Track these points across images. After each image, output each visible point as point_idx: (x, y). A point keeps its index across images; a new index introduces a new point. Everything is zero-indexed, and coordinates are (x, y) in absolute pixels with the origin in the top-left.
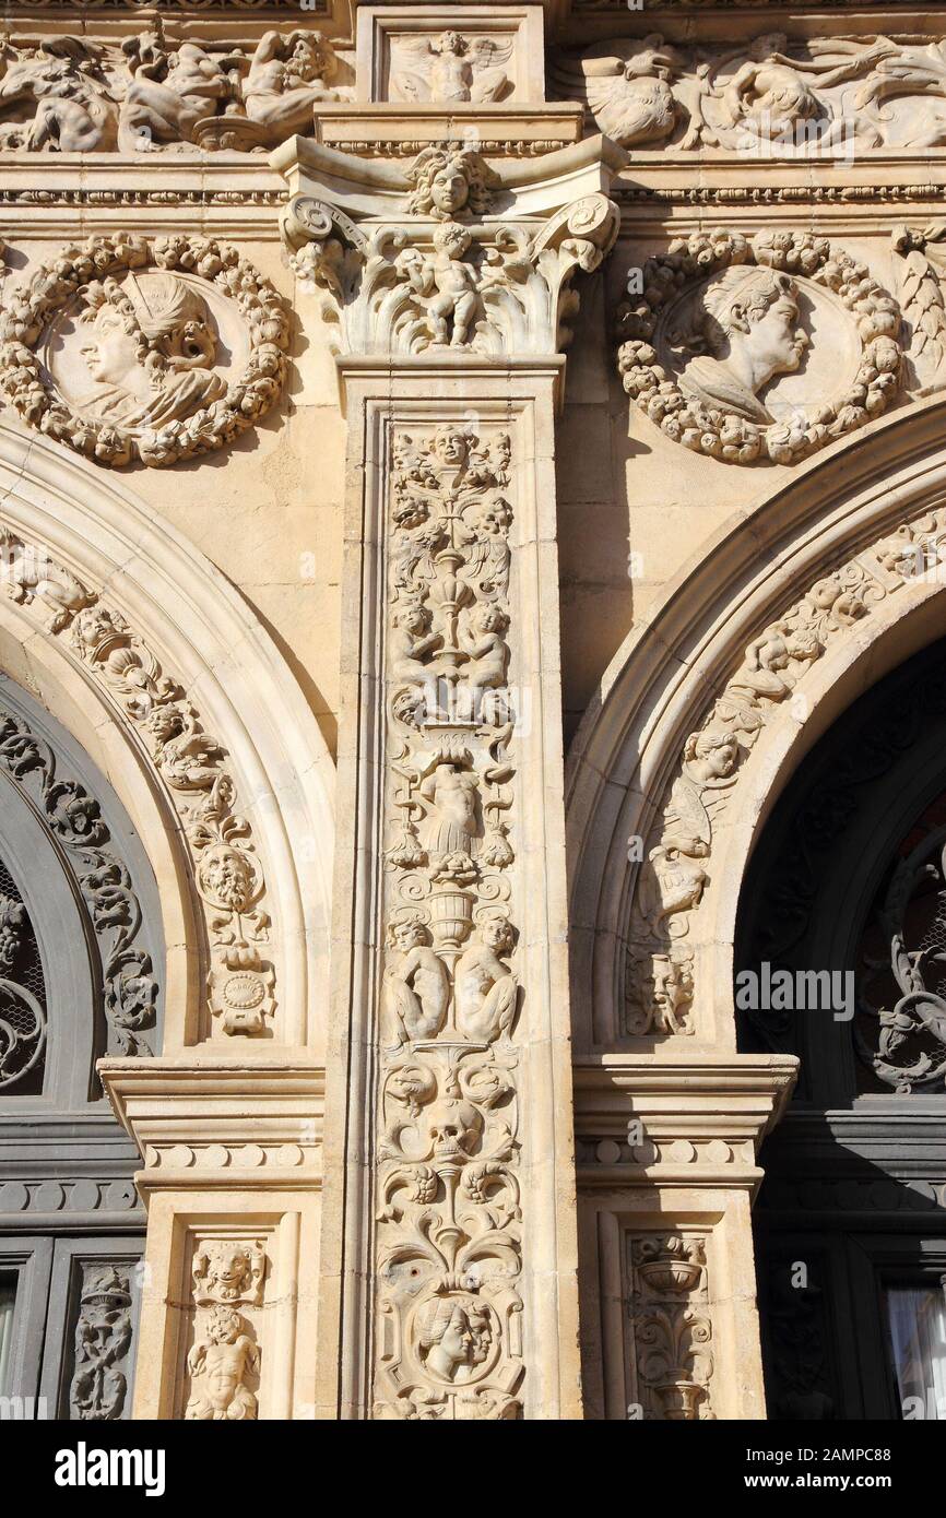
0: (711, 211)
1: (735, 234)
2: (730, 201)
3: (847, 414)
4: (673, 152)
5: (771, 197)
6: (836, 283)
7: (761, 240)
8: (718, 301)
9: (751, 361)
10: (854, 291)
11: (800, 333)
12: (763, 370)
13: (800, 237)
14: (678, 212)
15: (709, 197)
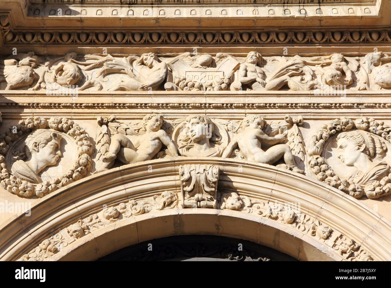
0: (37, 110)
1: (42, 119)
2: (44, 107)
3: (64, 181)
4: (30, 91)
5: (59, 106)
6: (73, 135)
7: (52, 121)
8: (30, 141)
9: (37, 162)
10: (78, 138)
11: (59, 152)
12: (41, 165)
13: (64, 120)
14: (26, 110)
15: (37, 106)
